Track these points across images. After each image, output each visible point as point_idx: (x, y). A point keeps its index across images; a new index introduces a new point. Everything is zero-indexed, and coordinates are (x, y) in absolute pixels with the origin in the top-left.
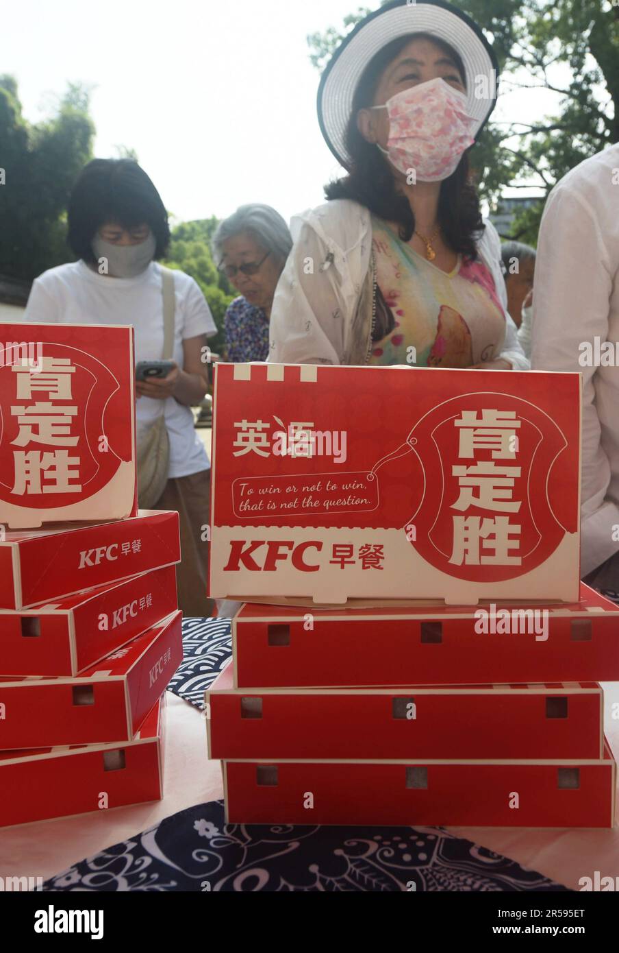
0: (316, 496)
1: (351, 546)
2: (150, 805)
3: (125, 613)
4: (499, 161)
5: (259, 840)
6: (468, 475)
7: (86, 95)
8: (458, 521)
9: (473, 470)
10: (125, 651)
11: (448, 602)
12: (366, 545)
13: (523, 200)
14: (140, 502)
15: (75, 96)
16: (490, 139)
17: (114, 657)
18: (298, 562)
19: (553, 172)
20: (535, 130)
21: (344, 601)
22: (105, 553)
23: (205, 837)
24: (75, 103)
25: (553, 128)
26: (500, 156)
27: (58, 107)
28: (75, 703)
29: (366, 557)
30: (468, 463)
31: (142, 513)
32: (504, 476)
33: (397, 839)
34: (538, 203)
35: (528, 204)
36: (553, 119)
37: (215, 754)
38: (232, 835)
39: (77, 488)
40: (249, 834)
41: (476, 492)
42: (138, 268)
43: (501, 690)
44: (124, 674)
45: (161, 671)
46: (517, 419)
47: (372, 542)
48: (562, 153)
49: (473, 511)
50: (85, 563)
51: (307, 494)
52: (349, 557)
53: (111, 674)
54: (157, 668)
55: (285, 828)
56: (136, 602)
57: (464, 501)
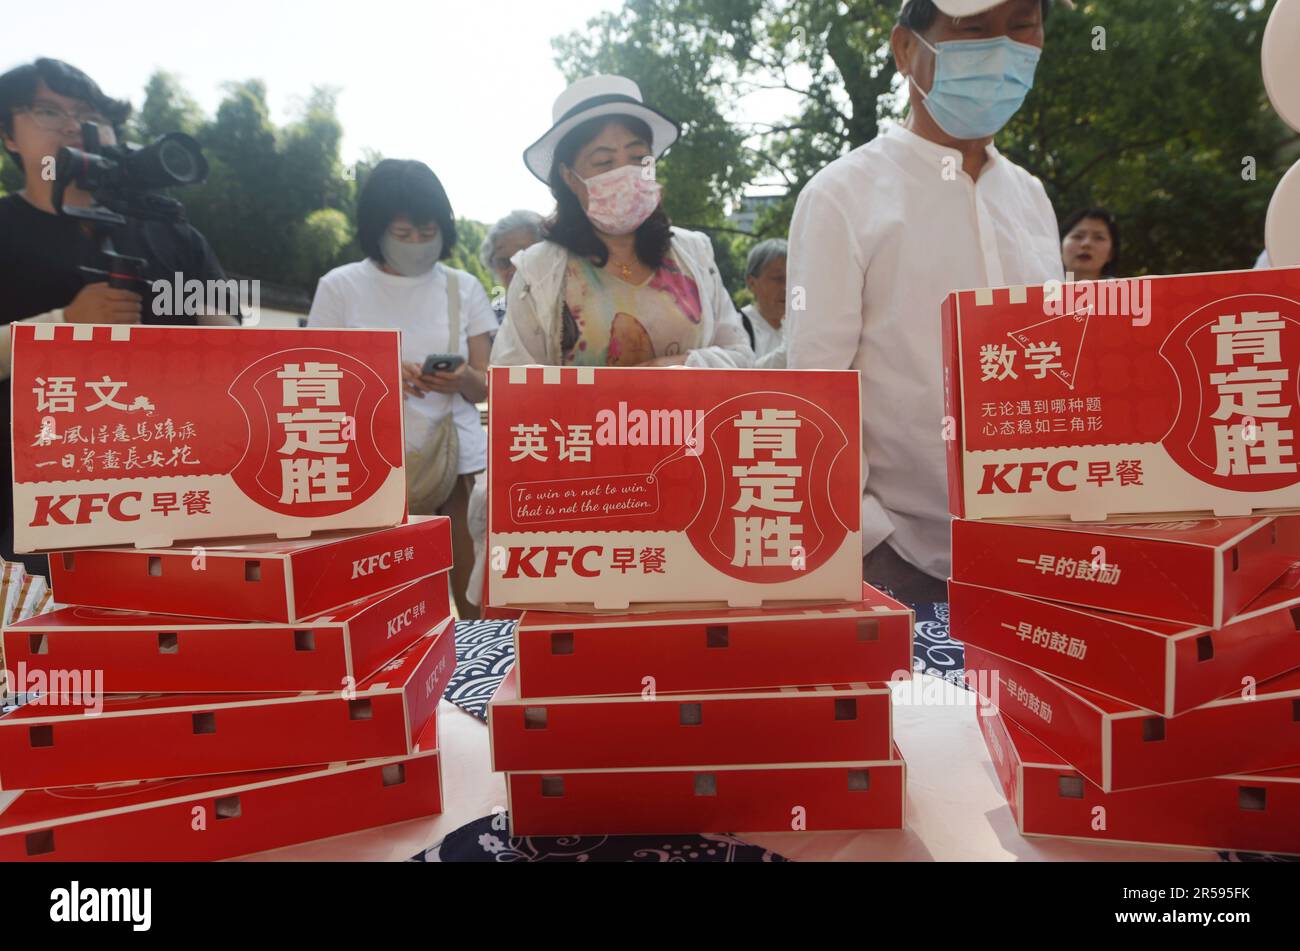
0: (595, 499)
1: (632, 550)
2: (432, 819)
3: (400, 623)
4: (741, 161)
5: (547, 853)
6: (749, 476)
7: (332, 99)
8: (739, 522)
9: (753, 470)
10: (401, 661)
11: (732, 604)
12: (648, 549)
13: (765, 198)
14: (412, 508)
15: (322, 98)
16: (733, 139)
17: (390, 668)
18: (579, 568)
19: (795, 170)
20: (776, 130)
21: (627, 606)
22: (378, 561)
23: (490, 852)
24: (320, 107)
25: (793, 127)
26: (742, 156)
27: (305, 111)
28: (353, 718)
29: (647, 560)
30: (749, 463)
31: (413, 520)
32: (785, 476)
33: (686, 847)
34: (780, 201)
35: (770, 202)
36: (794, 119)
37: (499, 766)
38: (518, 848)
39: (347, 496)
40: (535, 847)
41: (757, 492)
42: (423, 267)
43: (789, 693)
44: (401, 686)
45: (437, 680)
46: (797, 418)
47: (654, 545)
48: (802, 151)
49: (754, 511)
50: (358, 573)
51: (586, 498)
52: (630, 561)
53: (388, 687)
54: (433, 678)
55: (572, 840)
56: (409, 610)
57: (745, 501)
